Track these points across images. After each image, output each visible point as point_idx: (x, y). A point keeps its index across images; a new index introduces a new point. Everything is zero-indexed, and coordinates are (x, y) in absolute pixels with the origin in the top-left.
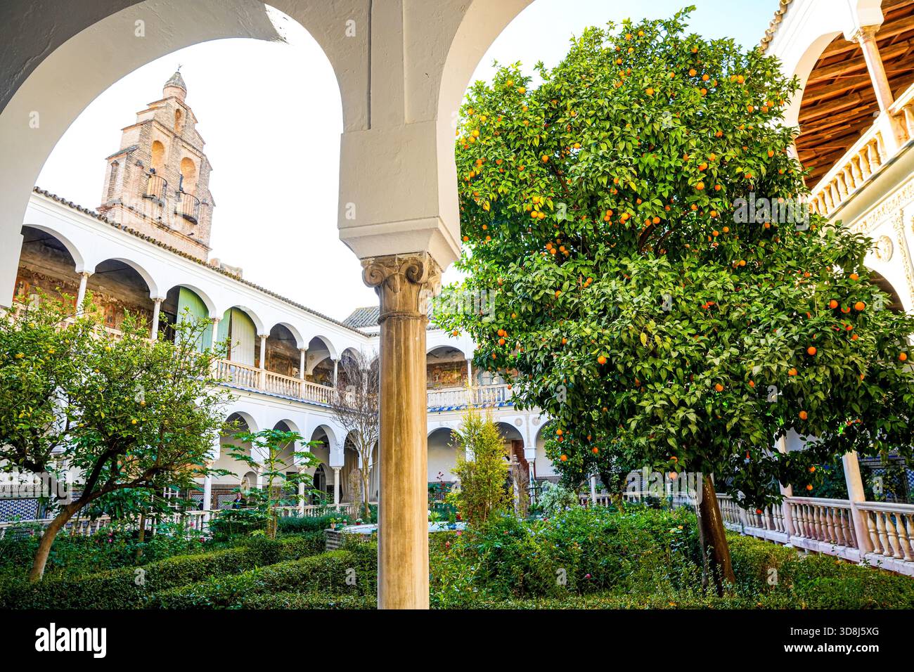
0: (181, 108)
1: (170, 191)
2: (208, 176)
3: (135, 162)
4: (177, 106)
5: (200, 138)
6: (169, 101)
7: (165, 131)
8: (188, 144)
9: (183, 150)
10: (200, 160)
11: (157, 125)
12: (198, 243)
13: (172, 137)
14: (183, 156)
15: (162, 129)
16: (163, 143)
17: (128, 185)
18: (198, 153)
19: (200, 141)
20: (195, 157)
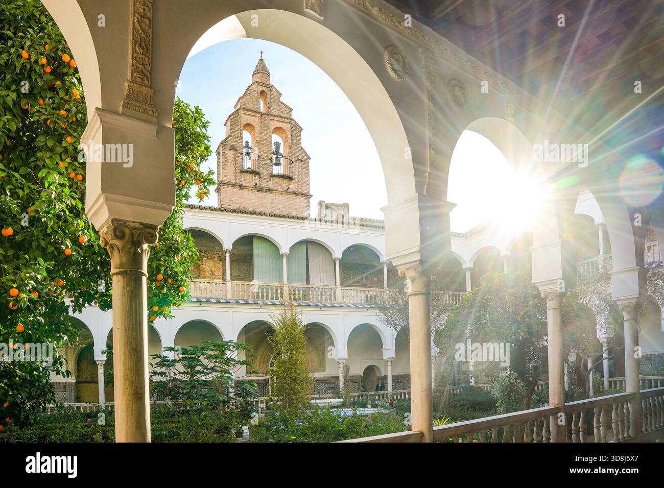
0: (265, 89)
1: (264, 159)
2: (300, 136)
3: (229, 147)
4: (260, 88)
5: (287, 106)
6: (251, 88)
7: (252, 113)
8: (275, 116)
9: (272, 122)
10: (289, 125)
11: (244, 112)
12: (296, 194)
13: (259, 115)
14: (272, 128)
15: (248, 113)
16: (253, 124)
17: (226, 168)
18: (286, 120)
19: (287, 109)
20: (285, 124)
